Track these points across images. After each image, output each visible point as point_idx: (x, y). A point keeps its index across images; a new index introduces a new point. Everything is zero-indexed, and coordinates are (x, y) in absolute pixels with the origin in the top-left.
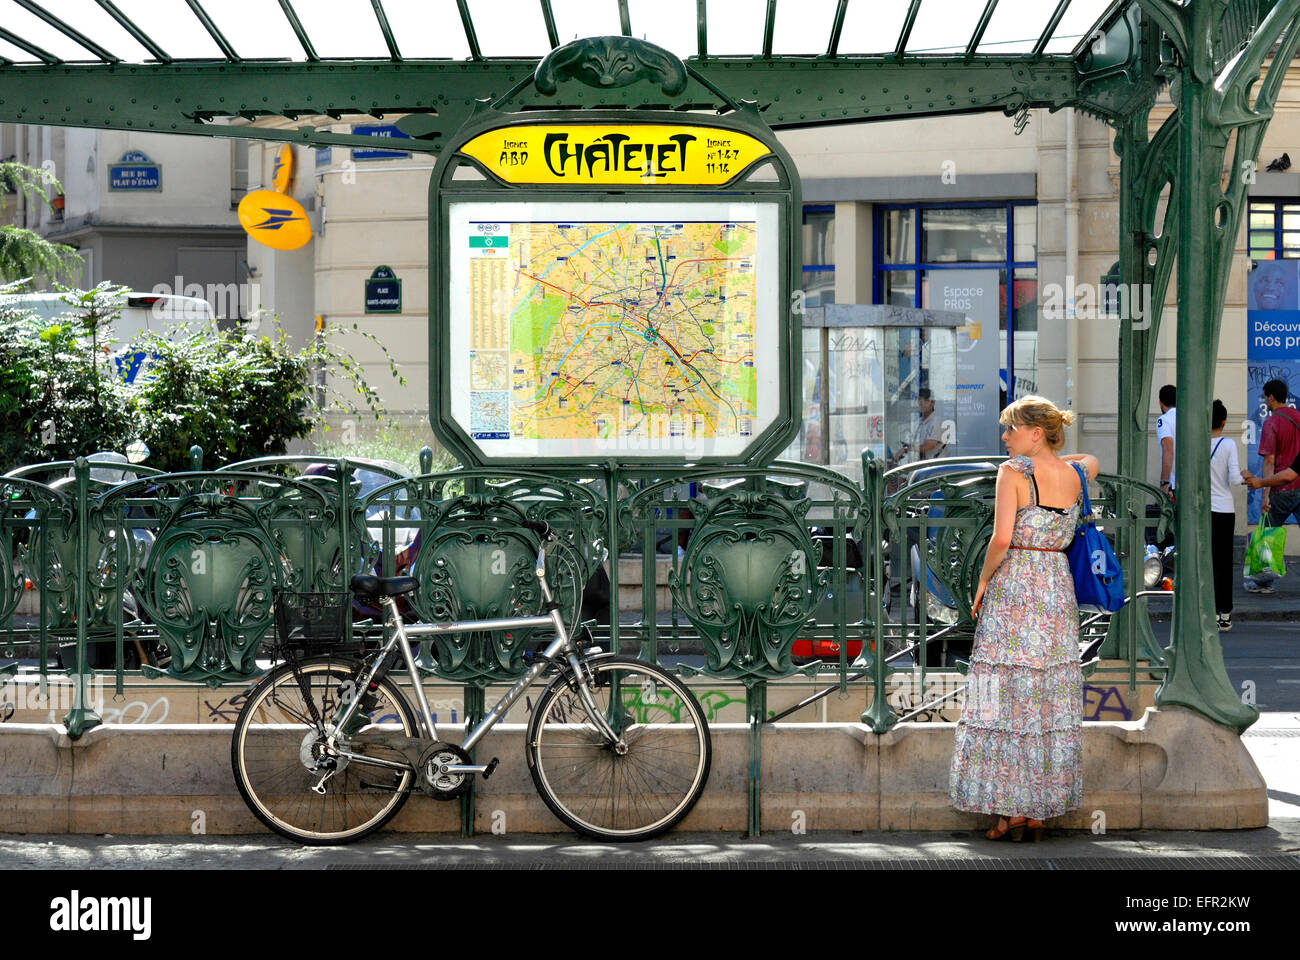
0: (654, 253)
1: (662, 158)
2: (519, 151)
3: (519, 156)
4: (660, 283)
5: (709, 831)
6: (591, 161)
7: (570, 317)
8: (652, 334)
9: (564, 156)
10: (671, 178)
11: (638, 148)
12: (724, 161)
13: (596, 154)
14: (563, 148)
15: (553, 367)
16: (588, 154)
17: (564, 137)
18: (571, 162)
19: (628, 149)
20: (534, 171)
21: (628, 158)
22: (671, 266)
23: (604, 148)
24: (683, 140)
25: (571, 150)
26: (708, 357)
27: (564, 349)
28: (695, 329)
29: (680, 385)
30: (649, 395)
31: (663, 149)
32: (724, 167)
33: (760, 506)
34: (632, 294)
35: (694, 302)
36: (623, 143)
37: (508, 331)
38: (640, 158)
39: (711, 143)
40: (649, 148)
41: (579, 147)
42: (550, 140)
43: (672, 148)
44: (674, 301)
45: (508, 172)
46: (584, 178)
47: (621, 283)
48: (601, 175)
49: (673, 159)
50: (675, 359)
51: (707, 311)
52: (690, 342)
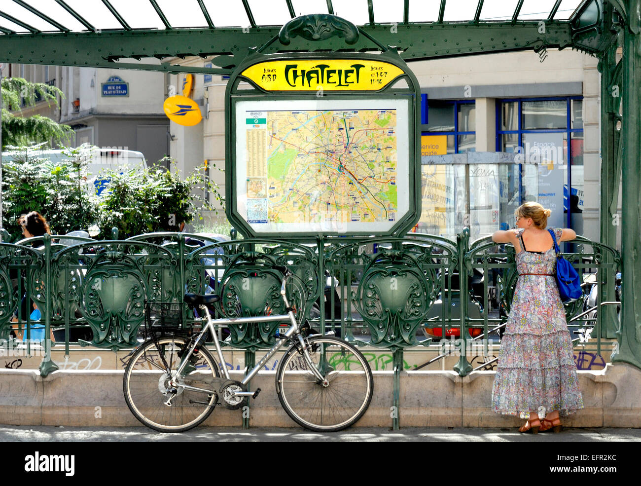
0: (343, 126)
1: (346, 77)
2: (272, 74)
3: (272, 76)
4: (346, 142)
5: (372, 427)
6: (309, 78)
7: (299, 160)
8: (342, 168)
9: (295, 76)
10: (351, 87)
11: (334, 72)
12: (379, 78)
13: (312, 75)
14: (295, 72)
15: (290, 185)
16: (307, 75)
17: (295, 66)
18: (299, 79)
19: (329, 72)
20: (280, 84)
21: (329, 77)
22: (352, 133)
23: (316, 72)
24: (358, 67)
26: (372, 180)
27: (296, 176)
28: (364, 165)
29: (357, 195)
30: (343, 200)
31: (347, 72)
32: (380, 81)
33: (399, 258)
34: (332, 148)
35: (364, 151)
36: (326, 69)
37: (266, 167)
38: (335, 77)
39: (373, 69)
40: (340, 72)
41: (303, 72)
42: (288, 68)
43: (352, 71)
44: (353, 151)
45: (267, 85)
46: (306, 88)
47: (325, 142)
48: (315, 86)
49: (352, 77)
50: (354, 181)
51: (371, 156)
52: (362, 172)
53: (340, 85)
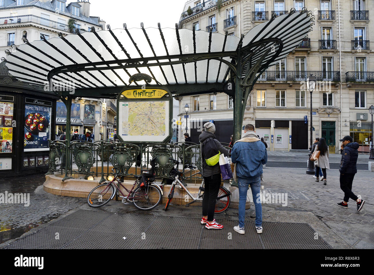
1: (151, 94)
2: (130, 93)
3: (130, 94)
4: (151, 111)
6: (140, 95)
8: (149, 119)
9: (136, 94)
10: (152, 97)
11: (147, 92)
12: (161, 94)
13: (141, 94)
14: (136, 93)
15: (134, 124)
16: (140, 94)
17: (136, 91)
18: (137, 95)
19: (146, 93)
20: (132, 96)
21: (146, 94)
23: (142, 93)
24: (154, 91)
25: (137, 93)
26: (158, 123)
27: (136, 121)
28: (156, 118)
29: (153, 127)
30: (149, 129)
31: (151, 92)
32: (161, 95)
33: (164, 150)
34: (146, 113)
35: (156, 114)
36: (145, 92)
37: (128, 119)
38: (147, 94)
39: (159, 91)
40: (149, 92)
41: (138, 93)
42: (134, 91)
43: (152, 92)
44: (153, 114)
45: (128, 97)
46: (139, 97)
47: (145, 111)
48: (142, 97)
49: (153, 94)
50: (153, 123)
51: (158, 116)
52: (155, 121)
53: (149, 96)
